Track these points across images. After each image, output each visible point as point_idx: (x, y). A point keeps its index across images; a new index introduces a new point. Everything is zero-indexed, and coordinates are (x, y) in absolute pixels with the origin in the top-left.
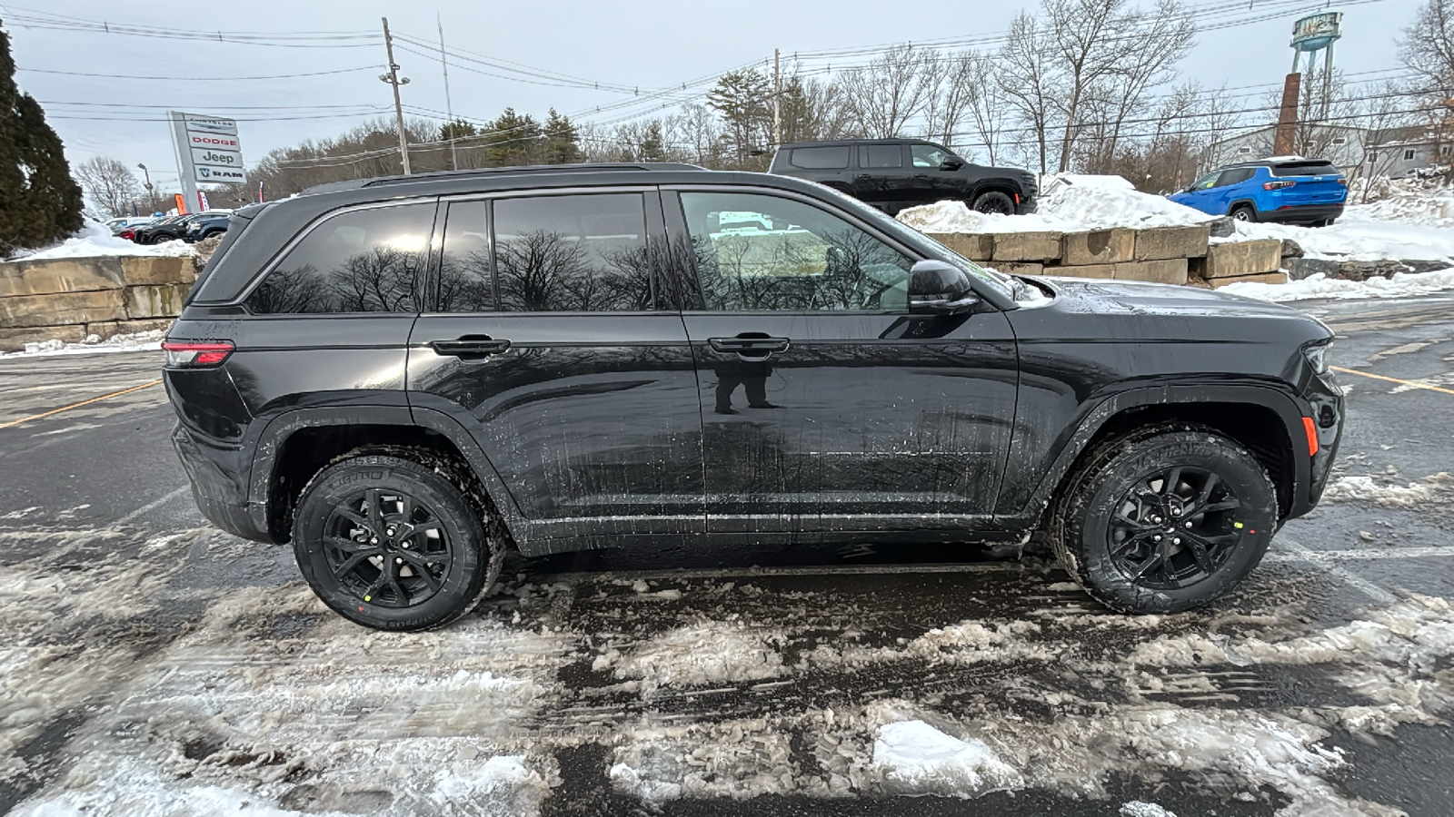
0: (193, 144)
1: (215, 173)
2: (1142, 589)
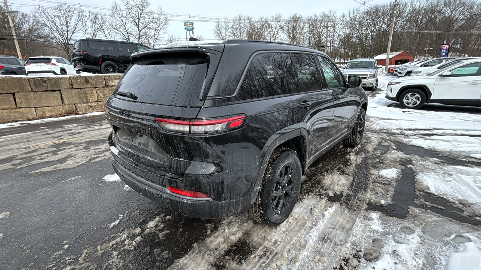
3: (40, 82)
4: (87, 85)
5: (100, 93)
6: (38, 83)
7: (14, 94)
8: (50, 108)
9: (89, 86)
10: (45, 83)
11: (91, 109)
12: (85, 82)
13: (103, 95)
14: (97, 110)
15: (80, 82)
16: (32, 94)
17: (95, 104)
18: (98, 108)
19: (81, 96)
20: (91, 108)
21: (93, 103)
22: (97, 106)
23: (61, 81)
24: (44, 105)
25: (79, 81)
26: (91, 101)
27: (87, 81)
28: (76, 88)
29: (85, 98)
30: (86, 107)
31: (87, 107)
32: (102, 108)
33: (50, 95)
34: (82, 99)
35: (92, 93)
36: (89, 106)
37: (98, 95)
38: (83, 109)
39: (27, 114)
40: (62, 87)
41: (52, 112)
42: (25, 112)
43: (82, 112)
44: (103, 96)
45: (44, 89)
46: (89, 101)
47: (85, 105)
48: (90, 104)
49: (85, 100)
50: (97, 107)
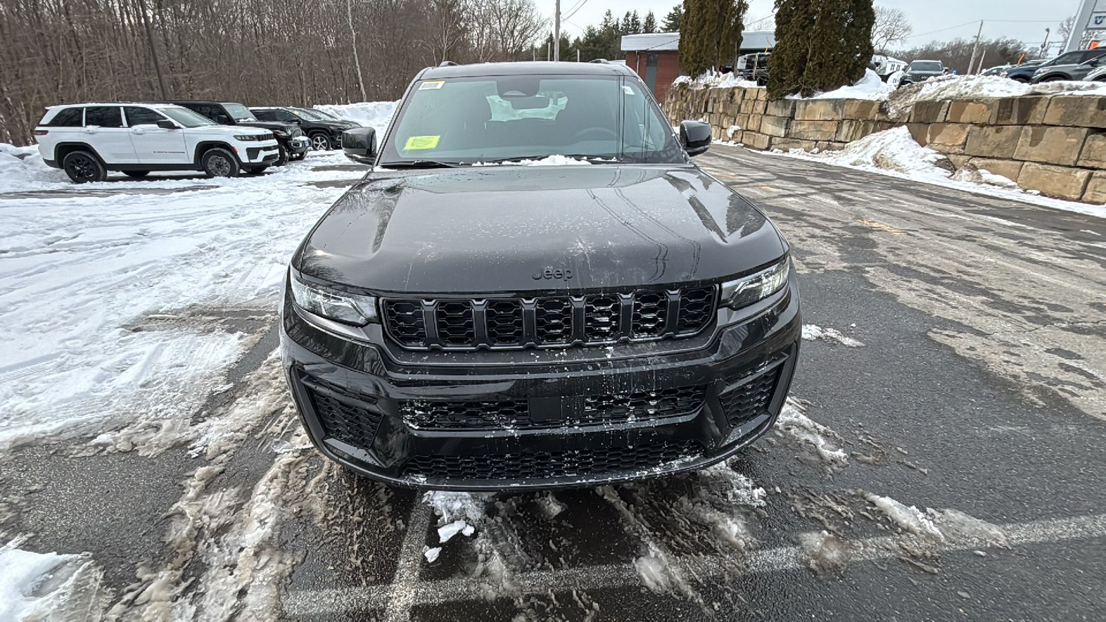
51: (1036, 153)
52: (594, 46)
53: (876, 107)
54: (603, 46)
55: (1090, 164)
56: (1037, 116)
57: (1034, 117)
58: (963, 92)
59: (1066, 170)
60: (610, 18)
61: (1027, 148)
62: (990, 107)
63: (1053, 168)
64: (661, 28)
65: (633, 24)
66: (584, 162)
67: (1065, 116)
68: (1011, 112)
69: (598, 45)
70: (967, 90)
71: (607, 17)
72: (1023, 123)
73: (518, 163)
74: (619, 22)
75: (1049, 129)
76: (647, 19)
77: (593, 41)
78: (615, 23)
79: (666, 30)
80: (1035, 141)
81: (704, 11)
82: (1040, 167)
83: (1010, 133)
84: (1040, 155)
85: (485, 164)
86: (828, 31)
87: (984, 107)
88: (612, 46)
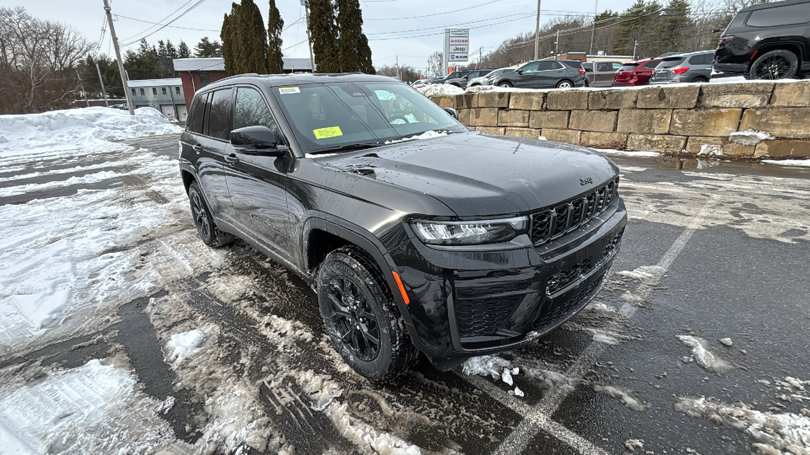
0: (451, 43)
1: (456, 57)
2: (345, 347)
3: (599, 97)
4: (660, 104)
5: (677, 120)
6: (597, 98)
7: (570, 111)
8: (597, 134)
9: (662, 105)
10: (605, 98)
11: (648, 145)
12: (658, 98)
13: (682, 124)
14: (658, 148)
15: (650, 98)
16: (585, 113)
17: (659, 139)
18: (661, 146)
19: (643, 121)
20: (650, 143)
21: (655, 136)
22: (660, 142)
23: (625, 95)
24: (593, 129)
25: (648, 96)
26: (655, 132)
27: (663, 96)
28: (639, 109)
29: (648, 126)
30: (641, 140)
31: (643, 141)
32: (668, 147)
33: (604, 115)
34: (642, 126)
35: (663, 118)
36: (647, 140)
37: (672, 122)
38: (636, 143)
39: (572, 137)
40: (622, 106)
41: (597, 139)
42: (571, 134)
43: (632, 148)
44: (680, 126)
45: (601, 107)
46: (652, 131)
47: (641, 137)
48: (649, 138)
49: (646, 130)
50: (661, 144)
51: (479, 121)
52: (139, 67)
53: (391, 104)
54: (147, 67)
55: (503, 124)
56: (474, 103)
57: (474, 105)
58: (436, 93)
59: (495, 128)
60: (146, 45)
61: (475, 120)
62: (452, 100)
63: (489, 128)
64: (195, 54)
65: (169, 51)
66: (444, 134)
67: (487, 102)
68: (462, 102)
69: (142, 67)
70: (437, 92)
71: (143, 44)
72: (469, 107)
73: (411, 139)
74: (156, 48)
75: (482, 109)
76: (181, 46)
77: (136, 63)
78: (153, 49)
79: (200, 56)
80: (477, 116)
81: (249, 42)
82: (484, 128)
83: (465, 113)
84: (481, 123)
85: (393, 142)
86: (349, 58)
87: (449, 100)
88: (156, 67)
